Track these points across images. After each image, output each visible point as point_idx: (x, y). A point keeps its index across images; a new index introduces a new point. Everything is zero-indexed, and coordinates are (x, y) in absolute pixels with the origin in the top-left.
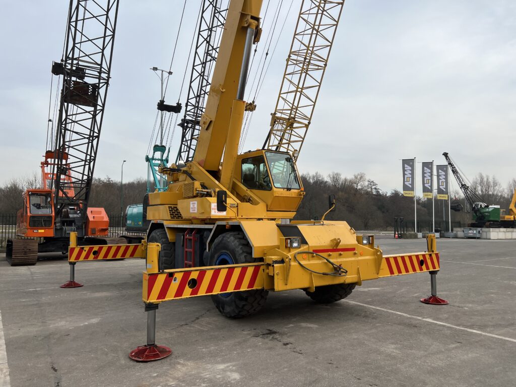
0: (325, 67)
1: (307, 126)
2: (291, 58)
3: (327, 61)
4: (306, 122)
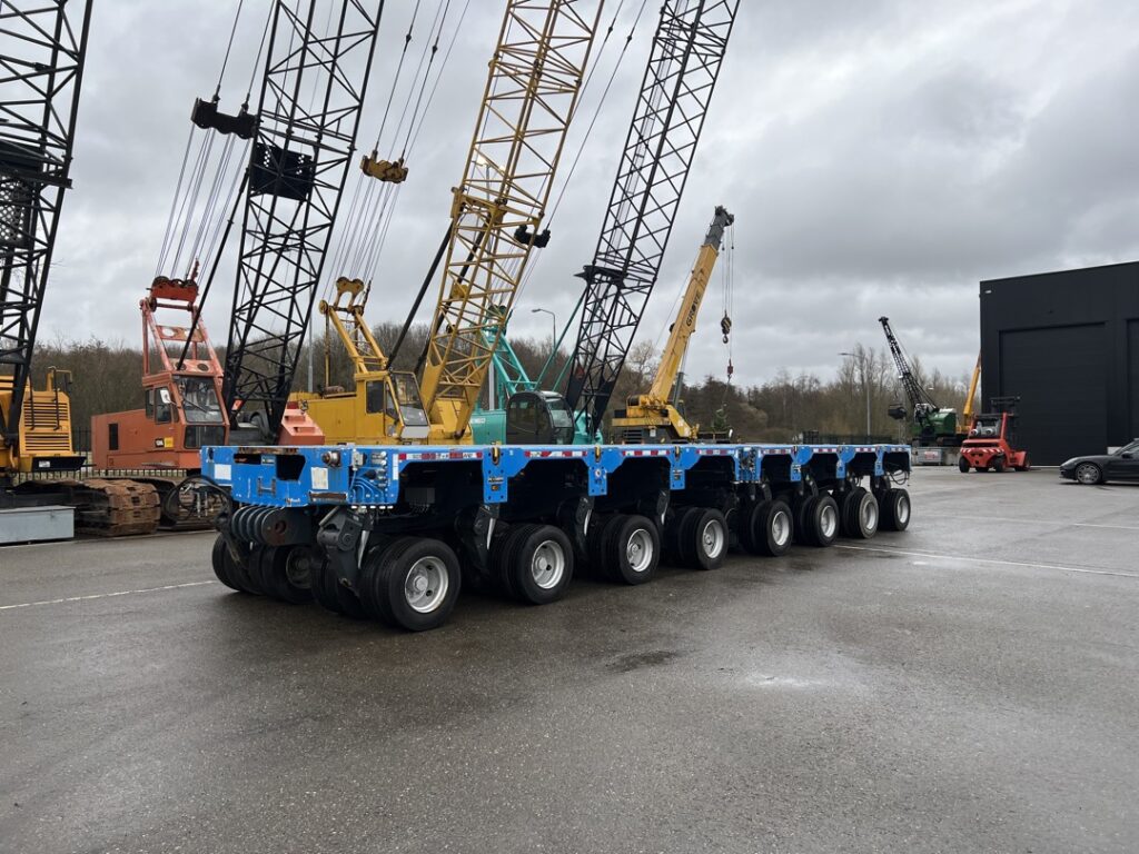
0: (577, 89)
2: (500, 60)
3: (582, 73)
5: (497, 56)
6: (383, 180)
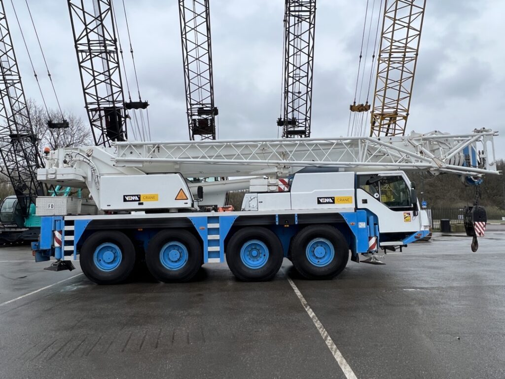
0: (416, 57)
1: (405, 118)
2: (381, 57)
3: (417, 50)
4: (404, 114)
5: (380, 56)
6: (360, 111)
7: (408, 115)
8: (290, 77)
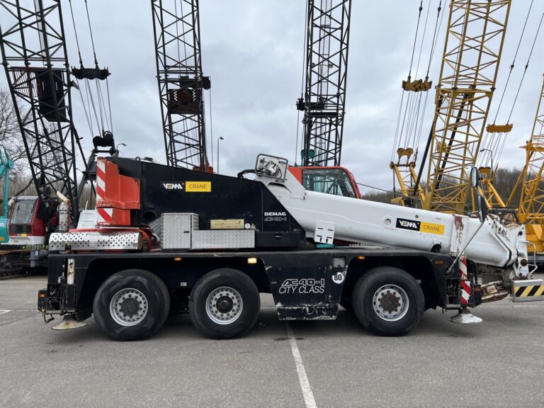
1: (489, 94)
6: (416, 91)
7: (493, 89)
8: (316, 26)
